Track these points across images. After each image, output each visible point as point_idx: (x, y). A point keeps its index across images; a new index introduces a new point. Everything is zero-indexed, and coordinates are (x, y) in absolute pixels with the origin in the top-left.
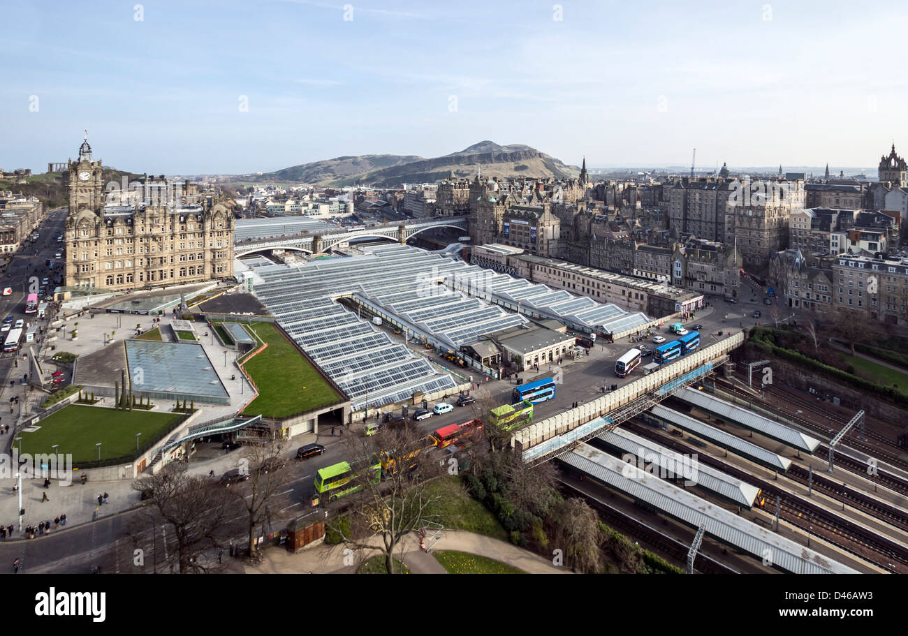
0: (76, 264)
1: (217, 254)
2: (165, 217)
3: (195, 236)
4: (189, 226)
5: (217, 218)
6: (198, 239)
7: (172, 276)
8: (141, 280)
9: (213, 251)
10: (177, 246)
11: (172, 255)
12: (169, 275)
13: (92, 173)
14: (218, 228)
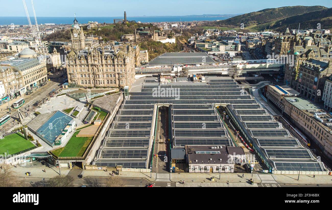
0: (70, 74)
1: (120, 75)
2: (98, 56)
3: (111, 66)
4: (108, 61)
5: (119, 58)
6: (112, 68)
7: (104, 83)
8: (93, 84)
9: (118, 74)
10: (105, 70)
11: (103, 74)
12: (103, 83)
13: (78, 34)
14: (120, 63)
